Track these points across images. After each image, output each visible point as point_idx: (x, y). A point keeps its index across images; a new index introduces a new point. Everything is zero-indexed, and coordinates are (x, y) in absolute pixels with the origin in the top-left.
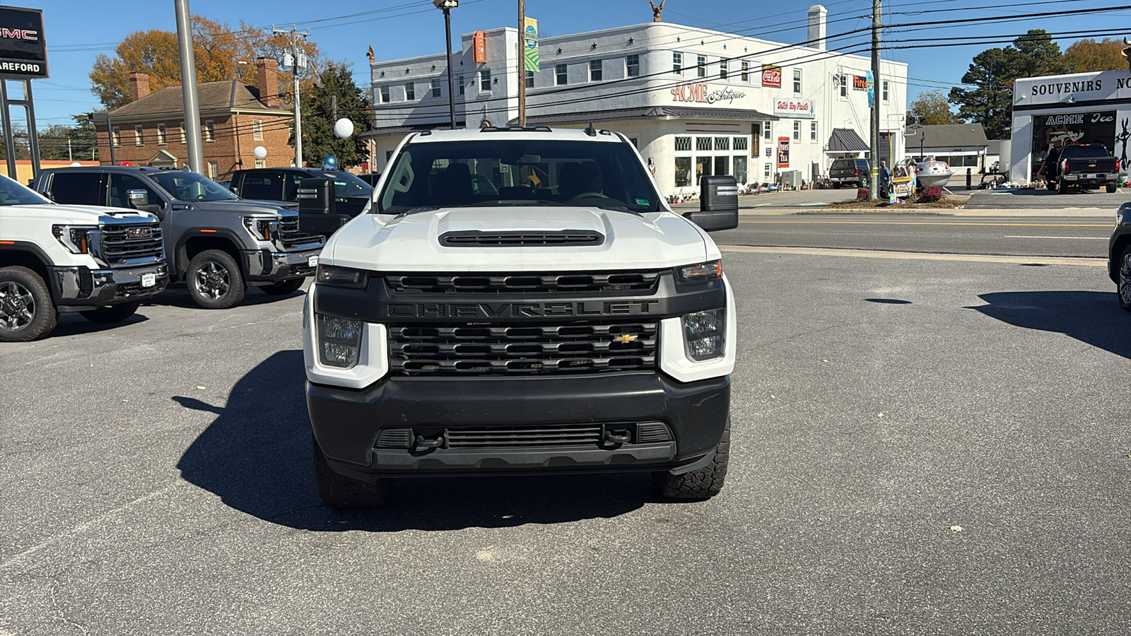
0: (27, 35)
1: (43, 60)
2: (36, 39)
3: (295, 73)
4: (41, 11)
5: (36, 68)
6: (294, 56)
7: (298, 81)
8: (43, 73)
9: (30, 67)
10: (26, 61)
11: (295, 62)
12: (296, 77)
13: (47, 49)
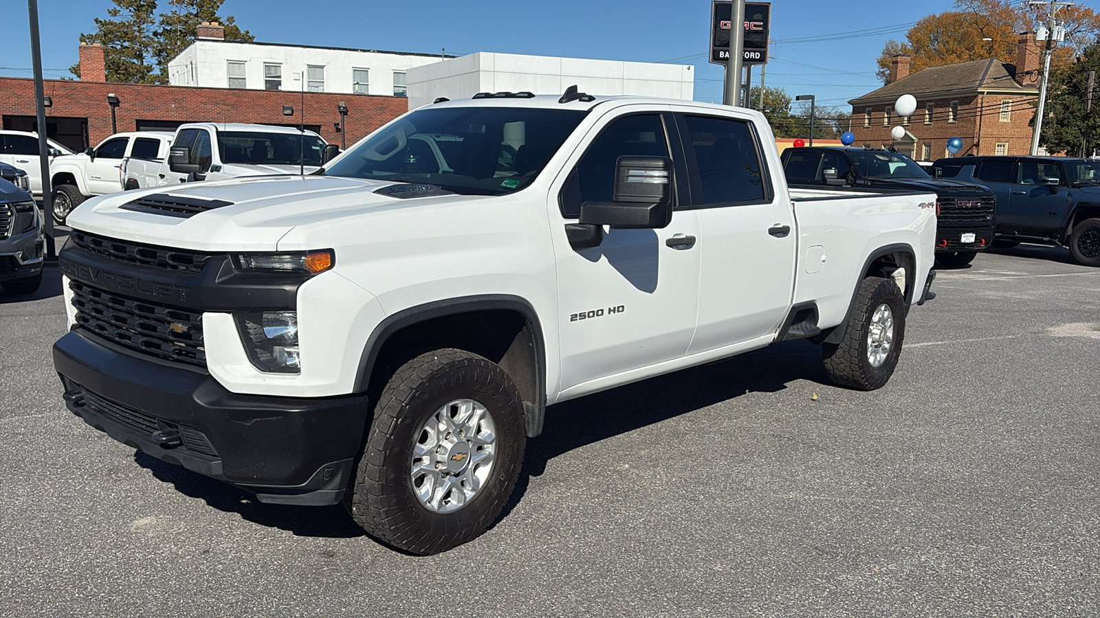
0: (755, 26)
1: (765, 47)
2: (762, 29)
3: (1048, 47)
4: (770, 3)
5: (757, 56)
6: (1050, 30)
7: (1049, 57)
8: (762, 60)
9: (752, 55)
10: (750, 49)
11: (1050, 36)
12: (1048, 52)
13: (769, 37)
